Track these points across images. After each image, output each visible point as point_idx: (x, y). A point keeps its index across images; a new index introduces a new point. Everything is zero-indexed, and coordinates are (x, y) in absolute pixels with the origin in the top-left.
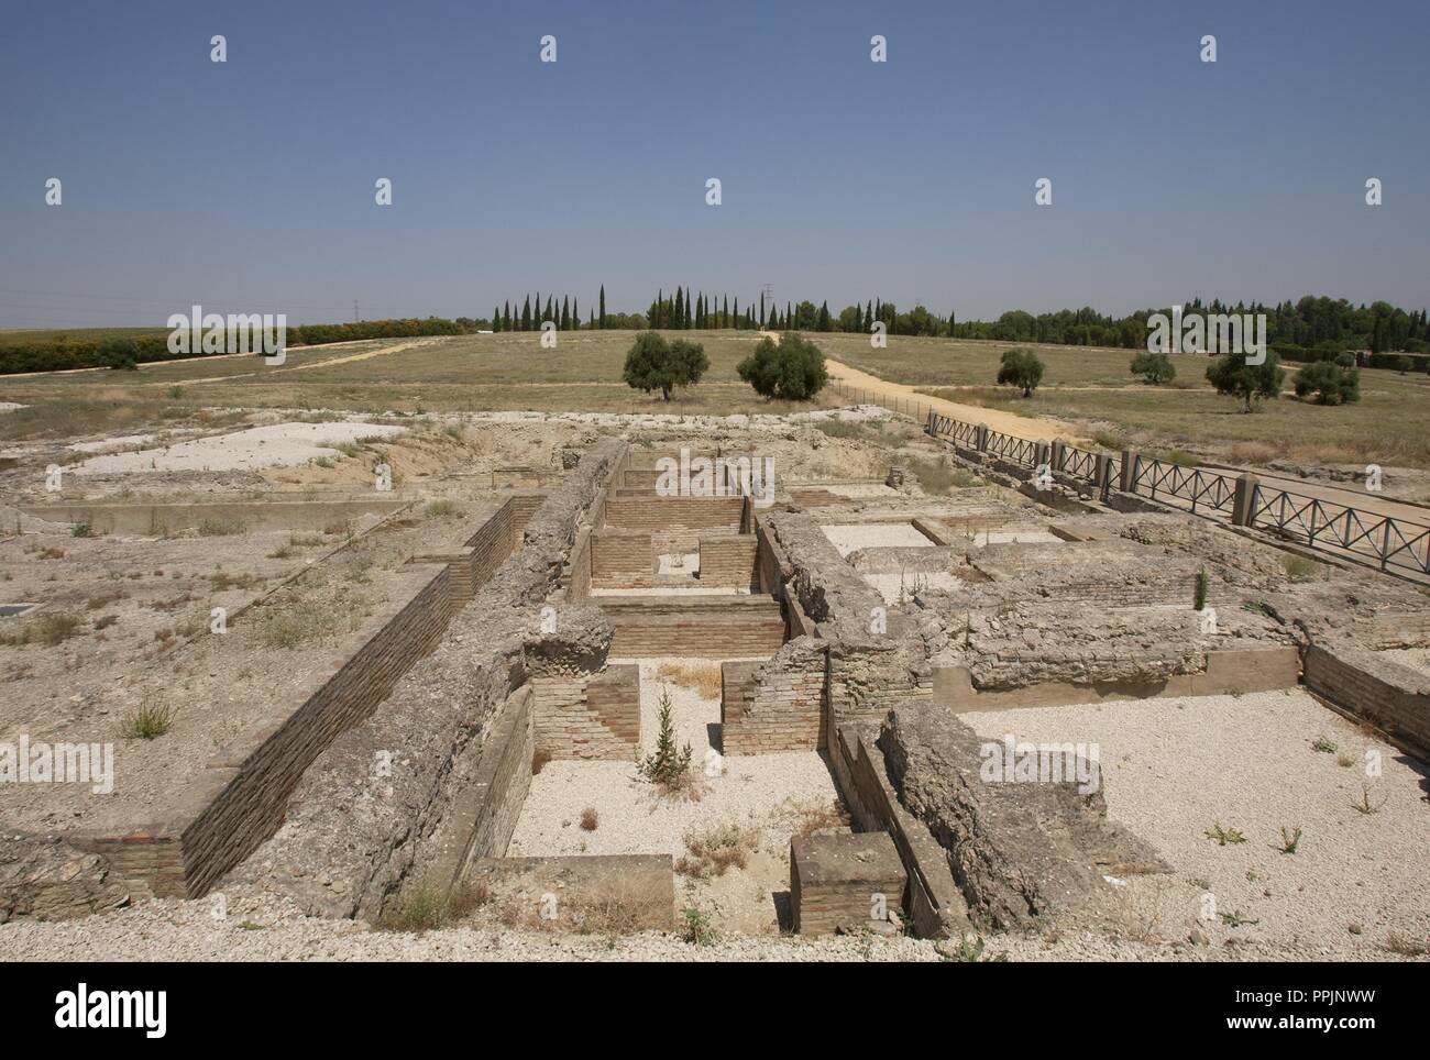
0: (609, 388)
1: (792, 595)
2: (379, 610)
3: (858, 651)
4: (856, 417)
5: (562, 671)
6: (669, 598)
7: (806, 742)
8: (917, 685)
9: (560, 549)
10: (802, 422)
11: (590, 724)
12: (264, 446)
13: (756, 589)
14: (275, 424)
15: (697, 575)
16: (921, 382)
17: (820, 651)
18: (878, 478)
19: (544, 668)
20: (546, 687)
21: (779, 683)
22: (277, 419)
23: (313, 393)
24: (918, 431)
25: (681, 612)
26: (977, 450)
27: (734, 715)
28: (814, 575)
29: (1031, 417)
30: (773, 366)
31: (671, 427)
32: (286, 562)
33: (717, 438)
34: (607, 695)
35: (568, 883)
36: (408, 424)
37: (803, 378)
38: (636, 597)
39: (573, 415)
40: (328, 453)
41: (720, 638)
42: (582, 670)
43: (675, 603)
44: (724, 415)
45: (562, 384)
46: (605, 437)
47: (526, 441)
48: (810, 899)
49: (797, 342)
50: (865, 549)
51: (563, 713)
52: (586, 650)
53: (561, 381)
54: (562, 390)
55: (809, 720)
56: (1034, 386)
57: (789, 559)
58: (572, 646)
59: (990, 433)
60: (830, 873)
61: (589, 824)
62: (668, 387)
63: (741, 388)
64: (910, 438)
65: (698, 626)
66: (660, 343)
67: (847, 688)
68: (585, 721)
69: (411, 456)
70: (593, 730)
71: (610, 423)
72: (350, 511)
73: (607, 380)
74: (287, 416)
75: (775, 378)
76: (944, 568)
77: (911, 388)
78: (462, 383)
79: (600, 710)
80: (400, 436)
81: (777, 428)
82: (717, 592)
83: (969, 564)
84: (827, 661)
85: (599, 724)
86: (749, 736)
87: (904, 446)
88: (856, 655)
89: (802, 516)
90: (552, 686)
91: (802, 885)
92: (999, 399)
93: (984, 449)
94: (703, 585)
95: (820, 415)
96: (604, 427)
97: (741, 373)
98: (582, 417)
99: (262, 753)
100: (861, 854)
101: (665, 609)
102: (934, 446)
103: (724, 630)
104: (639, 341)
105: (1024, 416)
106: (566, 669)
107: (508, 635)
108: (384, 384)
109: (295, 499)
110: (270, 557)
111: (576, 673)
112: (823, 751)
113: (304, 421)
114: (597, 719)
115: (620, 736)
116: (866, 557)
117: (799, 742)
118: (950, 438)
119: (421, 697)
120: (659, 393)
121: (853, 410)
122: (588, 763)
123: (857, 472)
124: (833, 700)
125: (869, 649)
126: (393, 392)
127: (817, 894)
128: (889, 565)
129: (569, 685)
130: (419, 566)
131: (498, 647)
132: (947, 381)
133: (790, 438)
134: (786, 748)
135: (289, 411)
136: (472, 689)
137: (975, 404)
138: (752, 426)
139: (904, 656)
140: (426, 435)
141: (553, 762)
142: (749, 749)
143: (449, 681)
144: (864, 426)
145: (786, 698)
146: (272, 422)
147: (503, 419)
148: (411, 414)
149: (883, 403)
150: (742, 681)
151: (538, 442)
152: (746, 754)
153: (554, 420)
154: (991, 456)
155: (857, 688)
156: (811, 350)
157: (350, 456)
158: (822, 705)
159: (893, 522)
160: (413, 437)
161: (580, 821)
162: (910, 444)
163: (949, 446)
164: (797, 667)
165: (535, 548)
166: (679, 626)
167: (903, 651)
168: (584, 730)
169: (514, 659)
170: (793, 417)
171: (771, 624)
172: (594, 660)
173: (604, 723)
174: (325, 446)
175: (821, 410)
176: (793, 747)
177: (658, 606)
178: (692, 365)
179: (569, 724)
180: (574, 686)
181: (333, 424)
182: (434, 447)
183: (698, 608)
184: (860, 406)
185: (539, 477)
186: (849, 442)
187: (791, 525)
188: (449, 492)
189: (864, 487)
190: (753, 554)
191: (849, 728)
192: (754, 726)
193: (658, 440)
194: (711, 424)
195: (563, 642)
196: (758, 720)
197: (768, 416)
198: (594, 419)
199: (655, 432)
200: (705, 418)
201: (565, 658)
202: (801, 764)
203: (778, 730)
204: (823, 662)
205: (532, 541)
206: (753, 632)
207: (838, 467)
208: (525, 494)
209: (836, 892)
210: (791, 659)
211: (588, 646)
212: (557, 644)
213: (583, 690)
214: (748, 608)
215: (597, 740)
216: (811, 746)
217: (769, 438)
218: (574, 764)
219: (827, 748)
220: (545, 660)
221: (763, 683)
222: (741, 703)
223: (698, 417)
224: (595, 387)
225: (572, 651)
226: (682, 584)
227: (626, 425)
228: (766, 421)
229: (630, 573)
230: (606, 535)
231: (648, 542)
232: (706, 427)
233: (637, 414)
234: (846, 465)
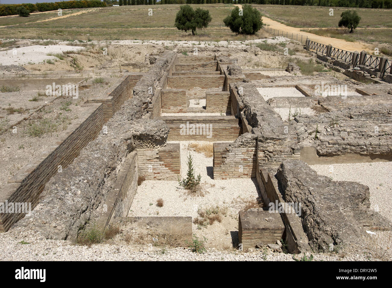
0: (169, 30)
1: (243, 116)
2: (74, 122)
3: (269, 139)
4: (274, 42)
5: (148, 146)
6: (193, 117)
7: (247, 175)
8: (294, 153)
9: (148, 97)
10: (251, 44)
11: (160, 167)
12: (24, 55)
13: (229, 113)
14: (29, 46)
15: (204, 108)
16: (304, 26)
17: (254, 139)
18: (282, 68)
19: (141, 145)
20: (142, 152)
21: (237, 152)
22: (29, 44)
23: (45, 33)
24: (301, 48)
25: (198, 123)
26: (327, 56)
27: (218, 164)
28: (253, 108)
29: (352, 41)
30: (239, 20)
31: (195, 46)
32: (37, 103)
33: (215, 51)
34: (167, 155)
35: (151, 227)
36: (85, 45)
37: (252, 25)
38: (180, 116)
39: (154, 42)
40: (51, 58)
42: (157, 145)
43: (195, 119)
44: (217, 41)
45: (149, 29)
46: (167, 51)
47: (135, 52)
48: (246, 235)
49: (250, 8)
50: (275, 98)
51: (149, 162)
52: (158, 138)
53: (149, 27)
54: (149, 31)
55: (249, 166)
56: (355, 27)
57: (243, 102)
58: (152, 136)
59: (333, 49)
60: (254, 225)
61: (160, 204)
62: (194, 29)
63: (225, 29)
64: (297, 51)
66: (190, 10)
67: (264, 154)
68: (158, 165)
69: (86, 59)
70: (162, 169)
71: (169, 45)
72: (62, 82)
73: (169, 26)
74: (33, 43)
75: (240, 25)
76: (308, 106)
77: (299, 29)
78: (107, 28)
79: (164, 161)
80: (81, 51)
81: (240, 47)
82: (213, 114)
83: (319, 104)
84: (257, 143)
85: (164, 166)
86: (224, 172)
87: (294, 54)
88: (269, 141)
89: (249, 83)
90: (144, 152)
91: (243, 229)
92: (338, 33)
93: (330, 56)
94: (208, 112)
95: (258, 41)
96: (167, 47)
97: (225, 23)
98: (158, 42)
99: (30, 177)
100: (267, 219)
102: (308, 55)
104: (181, 9)
105: (349, 41)
106: (150, 145)
107: (126, 132)
108: (74, 29)
109: (39, 77)
110: (31, 101)
111: (154, 147)
112: (254, 178)
113: (41, 45)
114: (163, 165)
115: (172, 171)
116: (275, 101)
117: (244, 175)
118: (315, 51)
119: (91, 156)
120: (190, 32)
121: (273, 39)
122: (160, 182)
123: (273, 65)
124: (259, 158)
125: (274, 139)
126: (78, 32)
127: (249, 233)
128: (285, 104)
129: (152, 152)
130: (90, 104)
131: (122, 136)
132: (315, 26)
133: (245, 51)
134: (239, 177)
135: (34, 40)
136: (112, 153)
137: (328, 36)
138: (229, 46)
139: (289, 142)
140: (92, 50)
141: (146, 181)
142: (224, 177)
143: (102, 150)
144: (278, 46)
145: (239, 157)
146: (26, 45)
147: (124, 43)
148: (85, 41)
149: (286, 36)
150: (221, 150)
151: (139, 53)
152: (223, 179)
153: (146, 43)
154: (332, 59)
155: (269, 155)
156: (256, 13)
157: (61, 59)
158: (254, 161)
159: (287, 86)
160: (87, 51)
161: (157, 203)
162: (297, 53)
163: (314, 54)
164: (244, 145)
165: (138, 97)
167: (288, 140)
168: (158, 169)
169: (129, 141)
170: (247, 42)
171: (234, 128)
172: (161, 141)
173: (166, 166)
174: (50, 55)
175: (259, 39)
176: (242, 176)
177: (189, 120)
178: (204, 20)
181: (53, 46)
182: (96, 55)
184: (276, 37)
185: (140, 68)
186: (271, 53)
187: (244, 88)
188: (102, 74)
189: (276, 72)
190: (228, 99)
191: (265, 170)
192: (226, 168)
193: (190, 52)
194: (212, 45)
195: (149, 135)
196: (228, 166)
197: (236, 41)
198: (163, 43)
199: (188, 49)
200: (209, 42)
201: (150, 141)
202: (245, 183)
203: (236, 170)
204: (255, 144)
205: (136, 94)
206: (227, 131)
207: (266, 64)
208: (134, 75)
209: (256, 233)
210: (242, 142)
211: (159, 136)
212: (146, 135)
213: (157, 153)
214: (225, 121)
215: (163, 173)
216: (249, 176)
217: (236, 51)
218: (154, 182)
219: (256, 177)
220: (141, 142)
221: (230, 151)
222: (221, 159)
223: (206, 42)
224: (163, 29)
225: (152, 138)
226: (198, 111)
227: (176, 46)
228: (235, 44)
229: (177, 107)
230: (167, 92)
231: (185, 94)
232: (210, 46)
233: (181, 41)
234: (269, 63)
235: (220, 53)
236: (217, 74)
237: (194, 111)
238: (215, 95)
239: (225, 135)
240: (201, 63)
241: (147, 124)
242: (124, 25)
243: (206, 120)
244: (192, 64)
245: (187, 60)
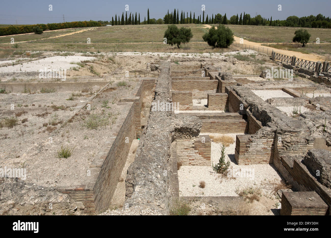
0: (157, 44)
1: (250, 113)
2: (119, 117)
3: (287, 132)
4: (246, 53)
5: (186, 137)
6: (204, 113)
7: (266, 161)
8: (308, 143)
9: (168, 97)
10: (228, 55)
11: (195, 154)
12: (53, 64)
14: (52, 56)
15: (207, 106)
16: (263, 42)
17: (273, 132)
18: (256, 75)
19: (180, 136)
20: (181, 142)
21: (259, 142)
22: (52, 55)
23: (59, 46)
24: (268, 58)
25: (209, 118)
26: (292, 65)
27: (243, 152)
28: (259, 107)
29: (307, 53)
30: (216, 36)
31: (184, 57)
32: (73, 102)
33: (201, 61)
34: (201, 145)
35: (212, 205)
36: (96, 56)
37: (226, 40)
38: (194, 113)
39: (150, 53)
40: (76, 66)
41: (225, 127)
42: (193, 137)
43: (207, 115)
44: (202, 53)
45: (140, 43)
46: (162, 60)
47: (136, 62)
48: (295, 212)
49: (224, 28)
50: (274, 98)
51: (186, 151)
52: (195, 131)
53: (139, 42)
54: (141, 45)
55: (268, 154)
56: (307, 42)
57: (246, 101)
58: (190, 129)
59: (297, 59)
60: (300, 204)
61: (202, 186)
62: (179, 43)
63: (201, 44)
64: (265, 61)
65: (218, 123)
66: (176, 28)
67: (282, 144)
68: (194, 154)
69: (100, 67)
70: (196, 156)
71: (163, 56)
72: (90, 85)
73: (155, 41)
74: (55, 54)
75: (216, 40)
76: (302, 105)
77: (260, 44)
78: (106, 43)
79: (198, 150)
80: (95, 60)
81: (221, 57)
82: (214, 112)
83: (310, 103)
84: (275, 135)
85: (198, 154)
86: (247, 159)
87: (264, 64)
88: (286, 133)
89: (242, 87)
90: (183, 142)
91: (293, 208)
92: (293, 47)
93: (294, 65)
94: (209, 110)
95: (234, 53)
96: (161, 57)
97: (204, 38)
98: (154, 54)
99: (105, 163)
100: (310, 198)
101: (204, 117)
102: (274, 64)
103: (226, 124)
104: (169, 27)
105: (305, 53)
106: (188, 137)
107: (169, 125)
108: (81, 43)
109: (71, 81)
110: (67, 100)
111: (191, 138)
112: (272, 164)
113: (62, 55)
114: (197, 153)
115: (205, 158)
116: (274, 101)
117: (264, 161)
118: (281, 61)
119: (155, 146)
120: (176, 46)
121: (244, 51)
122: (194, 167)
123: (248, 72)
124: (278, 148)
125: (291, 131)
126: (85, 46)
127: (297, 211)
128: (283, 103)
129: (189, 142)
130: (122, 103)
131: (168, 129)
132: (272, 41)
133: (225, 61)
134: (259, 163)
135: (56, 52)
136: (167, 143)
137: (285, 49)
138: (212, 57)
139: (303, 134)
140: (103, 60)
141: (182, 166)
142: (247, 163)
143: (160, 140)
144: (249, 57)
145: (260, 147)
146: (50, 56)
147: (127, 55)
148: (96, 53)
149: (253, 49)
150: (246, 141)
151: (140, 62)
152: (246, 164)
153: (144, 55)
154: (297, 67)
155: (287, 145)
156: (228, 31)
157: (82, 67)
158: (272, 149)
159: (275, 89)
160: (99, 61)
161: (199, 184)
162: (266, 63)
163: (280, 64)
164: (265, 137)
165: (160, 97)
166: (211, 123)
167: (303, 132)
168: (193, 156)
169: (173, 133)
170: (226, 54)
171: (242, 123)
172: (195, 134)
173: (200, 154)
174: (72, 63)
175: (233, 51)
176: (262, 163)
177: (202, 116)
178: (187, 36)
179: (188, 154)
180: (190, 142)
181: (71, 56)
182: (106, 64)
183: (215, 117)
184: (247, 50)
186: (246, 62)
187: (241, 90)
188: (121, 79)
190: (226, 99)
191: (284, 157)
192: (249, 156)
193: (180, 62)
194: (198, 56)
195: (188, 128)
196: (251, 154)
197: (216, 53)
198: (158, 55)
199: (179, 59)
200: (195, 54)
201: (188, 133)
202: (265, 168)
203: (257, 157)
204: (274, 135)
205: (158, 95)
206: (236, 125)
207: (242, 71)
208: (148, 79)
209: (304, 210)
210: (263, 134)
211: (195, 129)
212: (185, 128)
213: (193, 143)
214: (231, 117)
215: (197, 159)
216: (267, 162)
217: (218, 61)
218: (190, 167)
219: (273, 163)
220: (181, 134)
221: (253, 142)
222: (245, 148)
223: (193, 54)
224: (152, 44)
225: (190, 131)
226: (202, 109)
227: (169, 56)
228: (216, 55)
229: (185, 105)
230: (177, 93)
231: (191, 95)
232: (196, 57)
233: (172, 53)
234: (245, 70)
235: (205, 62)
236: (207, 79)
237: (198, 108)
238: (216, 96)
239: (234, 128)
240: (191, 70)
241: (185, 119)
242: (119, 41)
243: (216, 116)
244: (184, 71)
245: (178, 68)
